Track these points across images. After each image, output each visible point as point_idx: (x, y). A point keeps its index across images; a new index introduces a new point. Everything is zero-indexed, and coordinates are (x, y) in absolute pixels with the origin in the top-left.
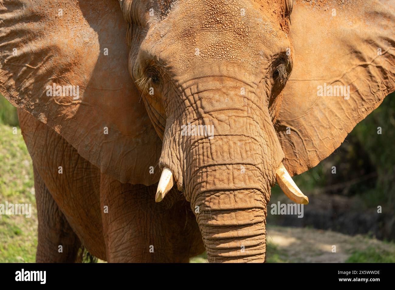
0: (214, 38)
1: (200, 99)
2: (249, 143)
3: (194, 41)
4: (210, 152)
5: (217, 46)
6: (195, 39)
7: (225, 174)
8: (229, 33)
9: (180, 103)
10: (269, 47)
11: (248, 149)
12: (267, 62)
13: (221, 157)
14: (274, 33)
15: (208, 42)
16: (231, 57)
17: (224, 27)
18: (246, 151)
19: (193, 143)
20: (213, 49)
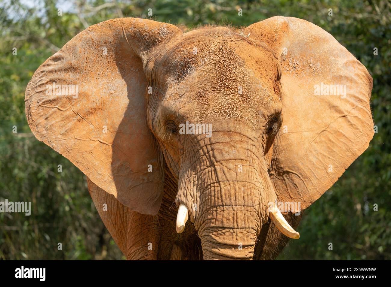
0: (223, 100)
1: (213, 150)
2: (250, 188)
3: (206, 101)
4: (220, 194)
5: (226, 106)
6: (208, 100)
7: (231, 214)
8: (235, 96)
9: (195, 152)
10: (267, 108)
11: (249, 193)
12: (265, 120)
13: (228, 199)
14: (271, 97)
15: (219, 103)
16: (238, 116)
17: (231, 91)
18: (248, 195)
19: (206, 186)
20: (223, 109)
